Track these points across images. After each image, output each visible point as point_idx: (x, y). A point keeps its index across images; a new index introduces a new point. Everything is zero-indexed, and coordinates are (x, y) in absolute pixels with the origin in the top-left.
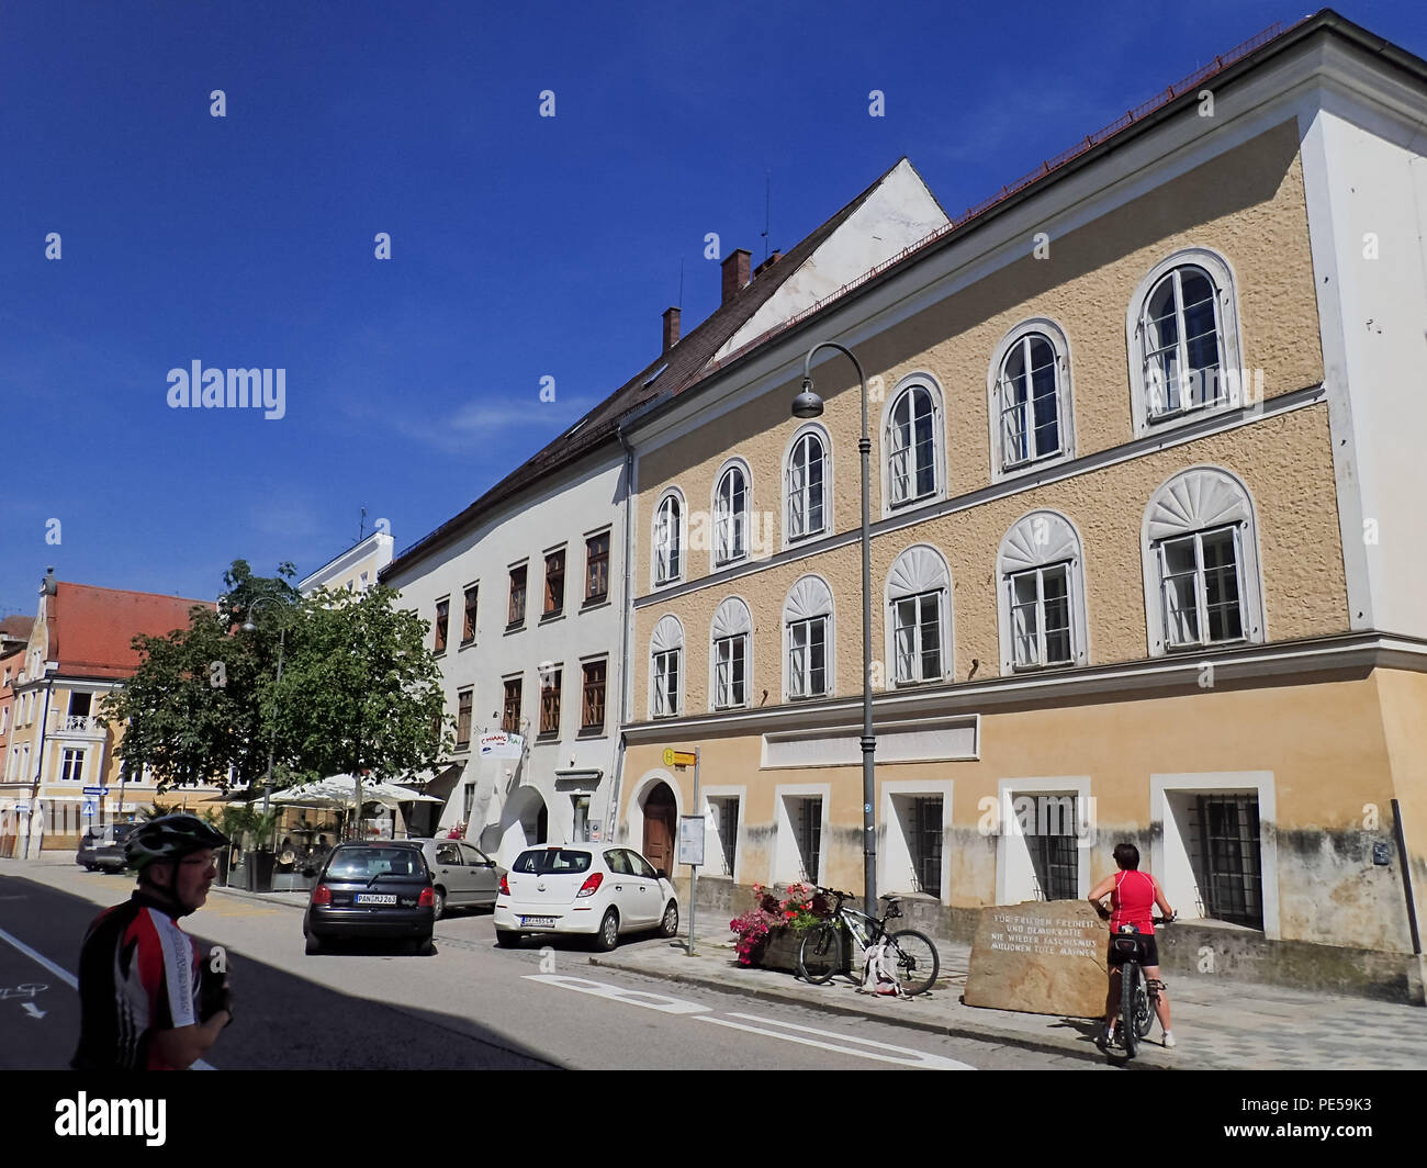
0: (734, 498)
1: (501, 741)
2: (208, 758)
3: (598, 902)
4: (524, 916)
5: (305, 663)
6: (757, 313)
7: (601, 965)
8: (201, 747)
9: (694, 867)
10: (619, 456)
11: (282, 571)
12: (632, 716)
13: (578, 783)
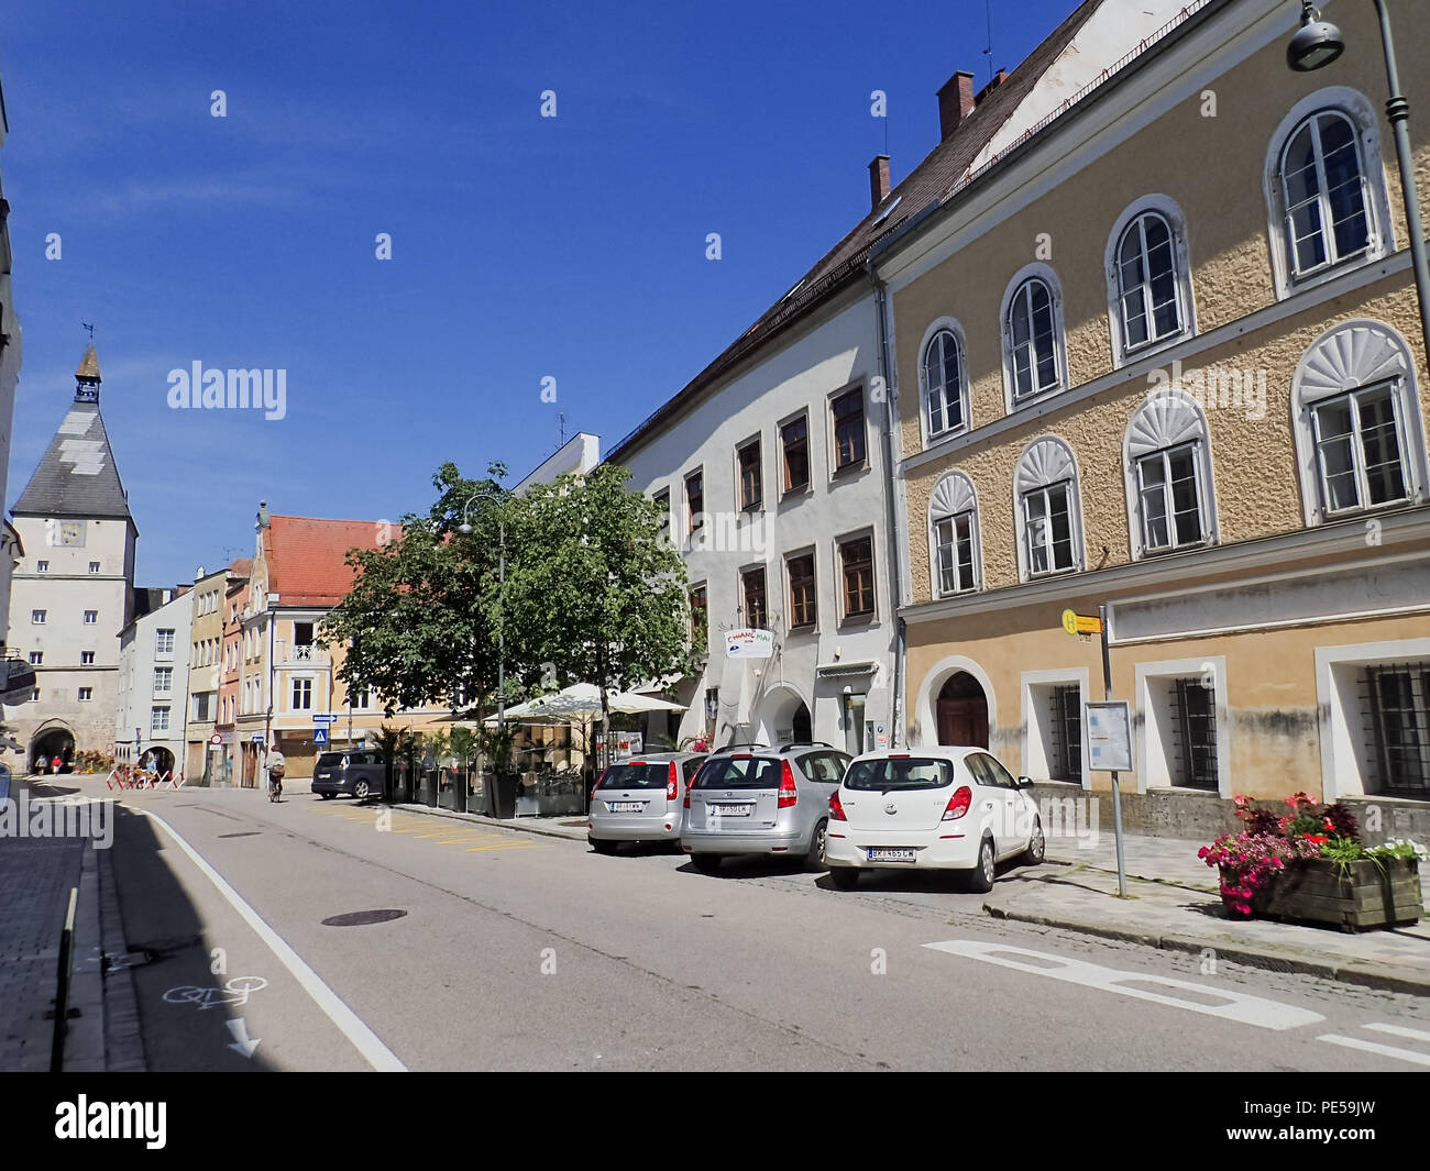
0: (1034, 316)
1: (749, 638)
2: (433, 676)
3: (971, 827)
4: (870, 848)
5: (534, 559)
6: (1015, 113)
7: (1011, 917)
8: (424, 665)
9: (1115, 775)
10: (867, 296)
11: (492, 471)
12: (912, 596)
13: (845, 681)
